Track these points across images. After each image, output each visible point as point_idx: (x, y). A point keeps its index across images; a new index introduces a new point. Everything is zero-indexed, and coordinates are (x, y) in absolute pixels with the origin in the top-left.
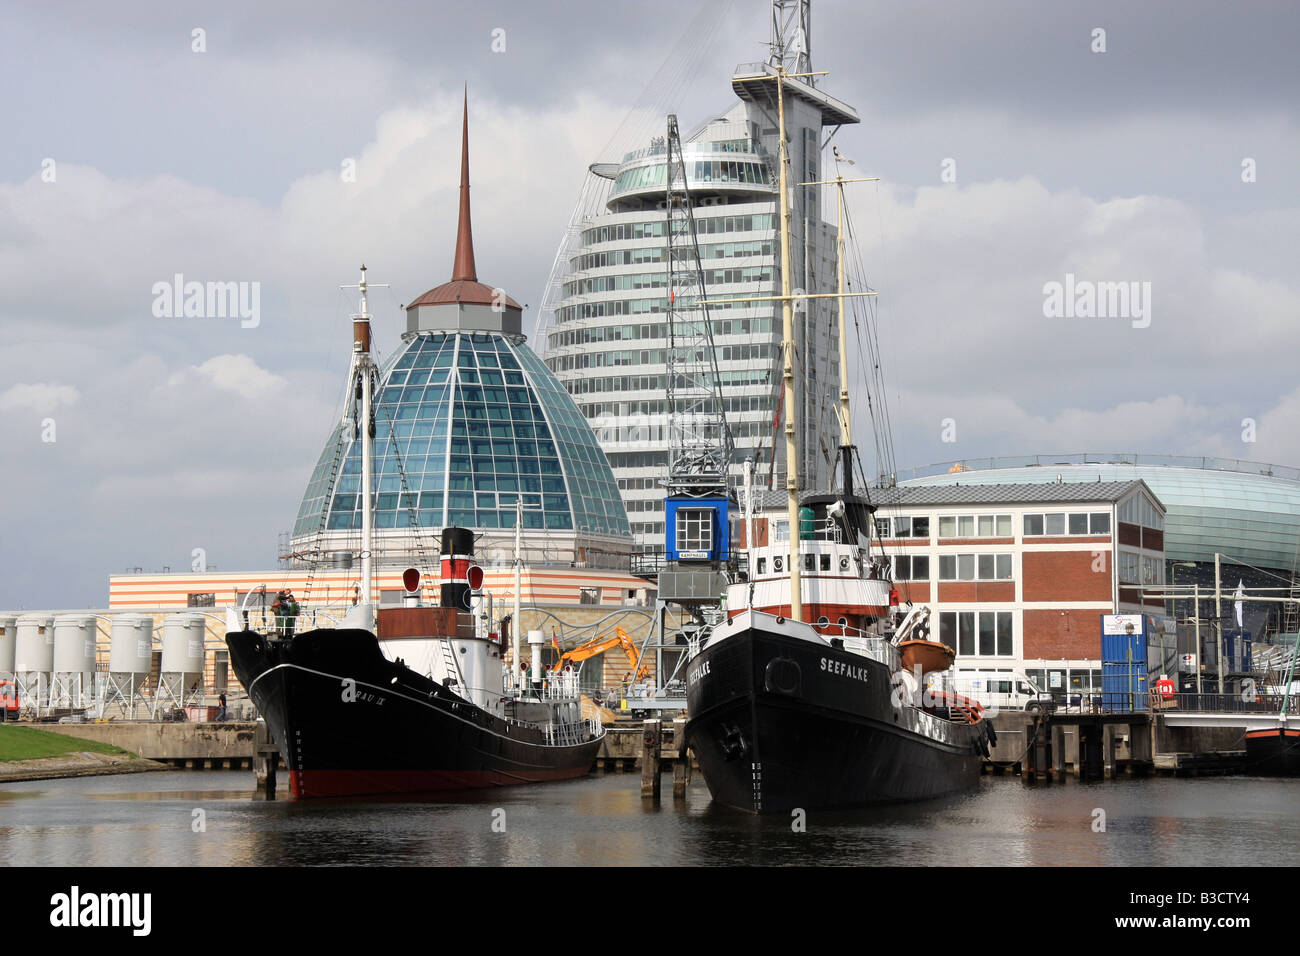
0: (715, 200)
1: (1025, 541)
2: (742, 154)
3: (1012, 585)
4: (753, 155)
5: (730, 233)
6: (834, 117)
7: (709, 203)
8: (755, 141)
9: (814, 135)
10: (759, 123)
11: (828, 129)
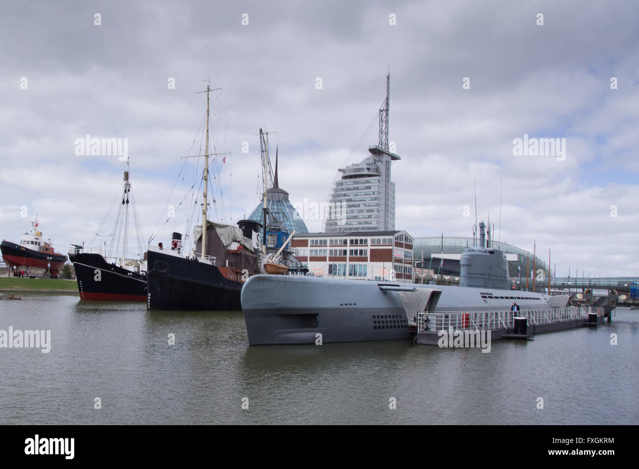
1: (371, 246)
2: (371, 166)
3: (367, 257)
4: (374, 166)
6: (394, 158)
10: (376, 159)
11: (393, 161)
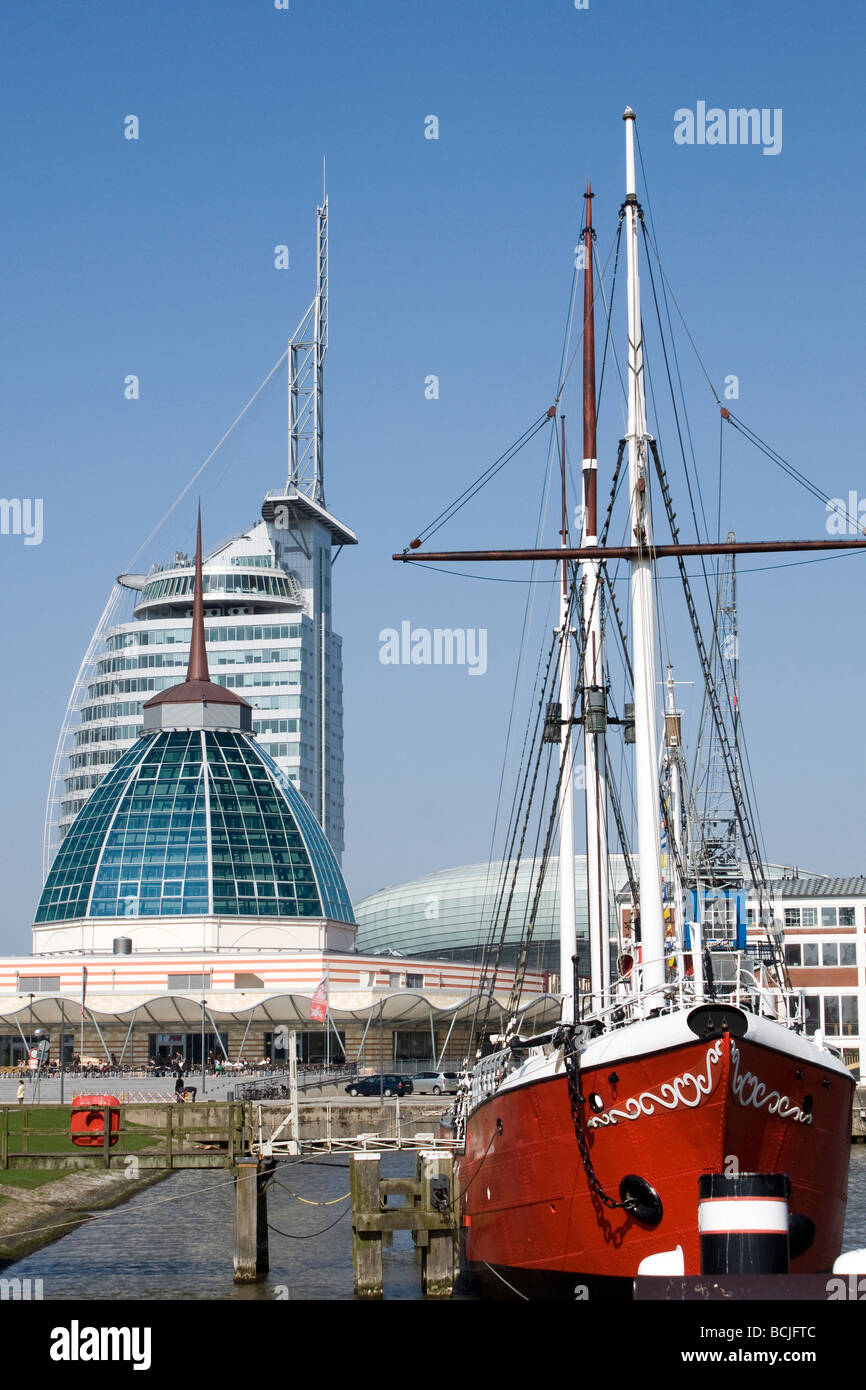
0: (241, 610)
2: (267, 569)
4: (275, 570)
5: (259, 640)
6: (341, 539)
7: (236, 613)
8: (277, 557)
9: (328, 553)
10: (281, 541)
